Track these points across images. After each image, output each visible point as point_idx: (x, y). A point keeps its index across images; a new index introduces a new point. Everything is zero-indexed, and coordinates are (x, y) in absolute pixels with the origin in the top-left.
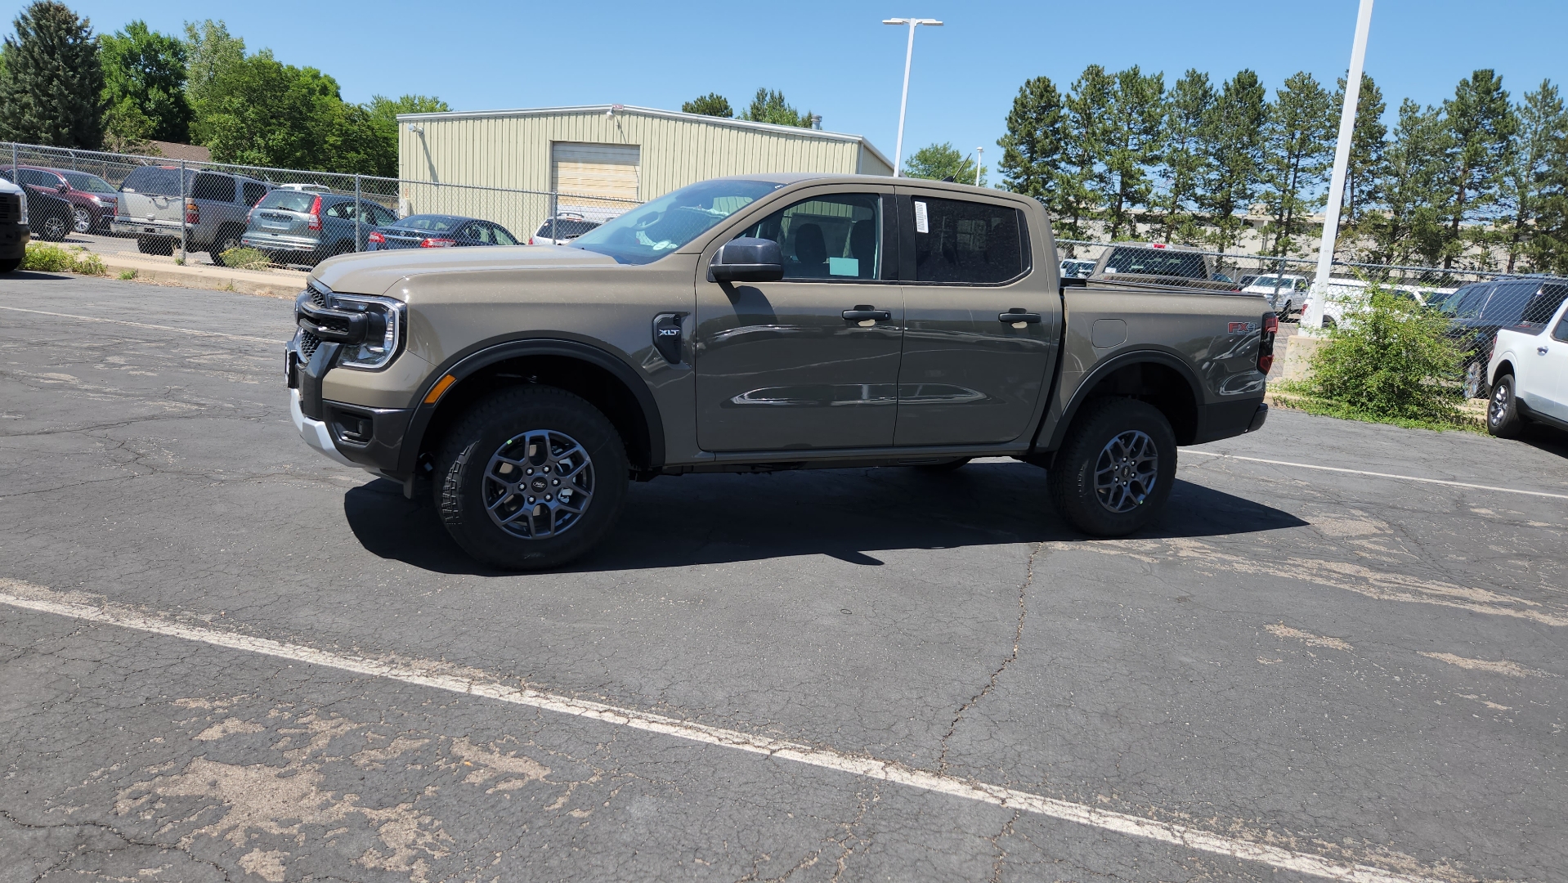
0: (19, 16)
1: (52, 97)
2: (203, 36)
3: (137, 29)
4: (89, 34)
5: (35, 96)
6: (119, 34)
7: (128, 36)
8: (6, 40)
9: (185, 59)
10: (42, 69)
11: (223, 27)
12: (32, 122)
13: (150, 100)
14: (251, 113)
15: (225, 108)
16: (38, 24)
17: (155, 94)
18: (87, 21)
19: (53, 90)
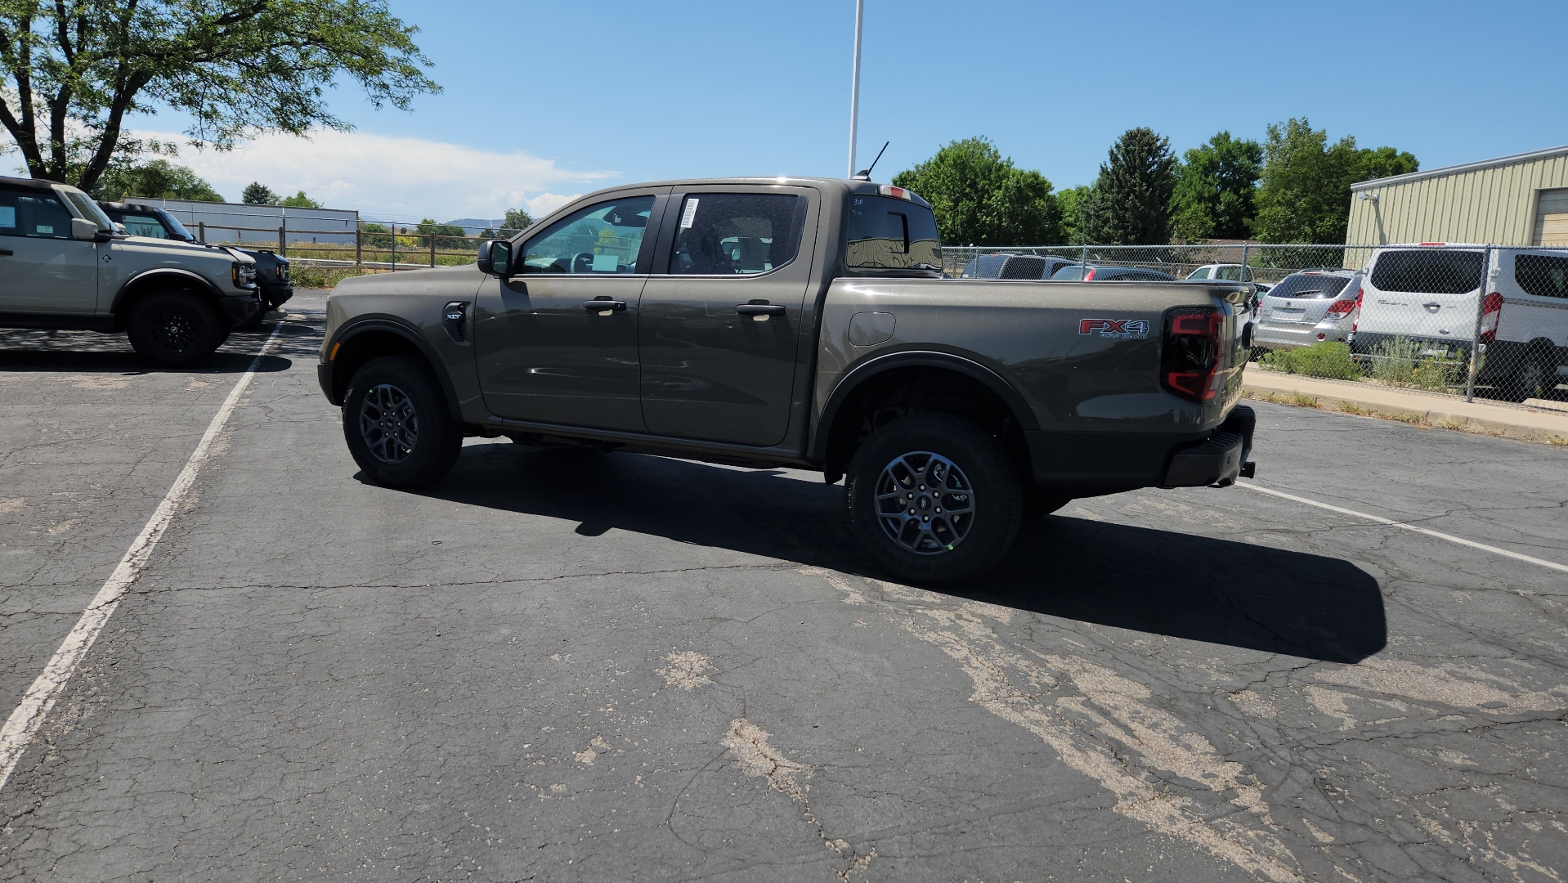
0: (1114, 146)
1: (1127, 210)
2: (1284, 136)
3: (1221, 140)
4: (1167, 151)
5: (1115, 211)
6: (1204, 147)
7: (1212, 147)
8: (1102, 167)
9: (1259, 161)
10: (1123, 188)
11: (1306, 123)
12: (1109, 233)
13: (1220, 203)
14: (1302, 204)
15: (1278, 201)
16: (1126, 150)
17: (1227, 197)
18: (1166, 140)
19: (1128, 204)
